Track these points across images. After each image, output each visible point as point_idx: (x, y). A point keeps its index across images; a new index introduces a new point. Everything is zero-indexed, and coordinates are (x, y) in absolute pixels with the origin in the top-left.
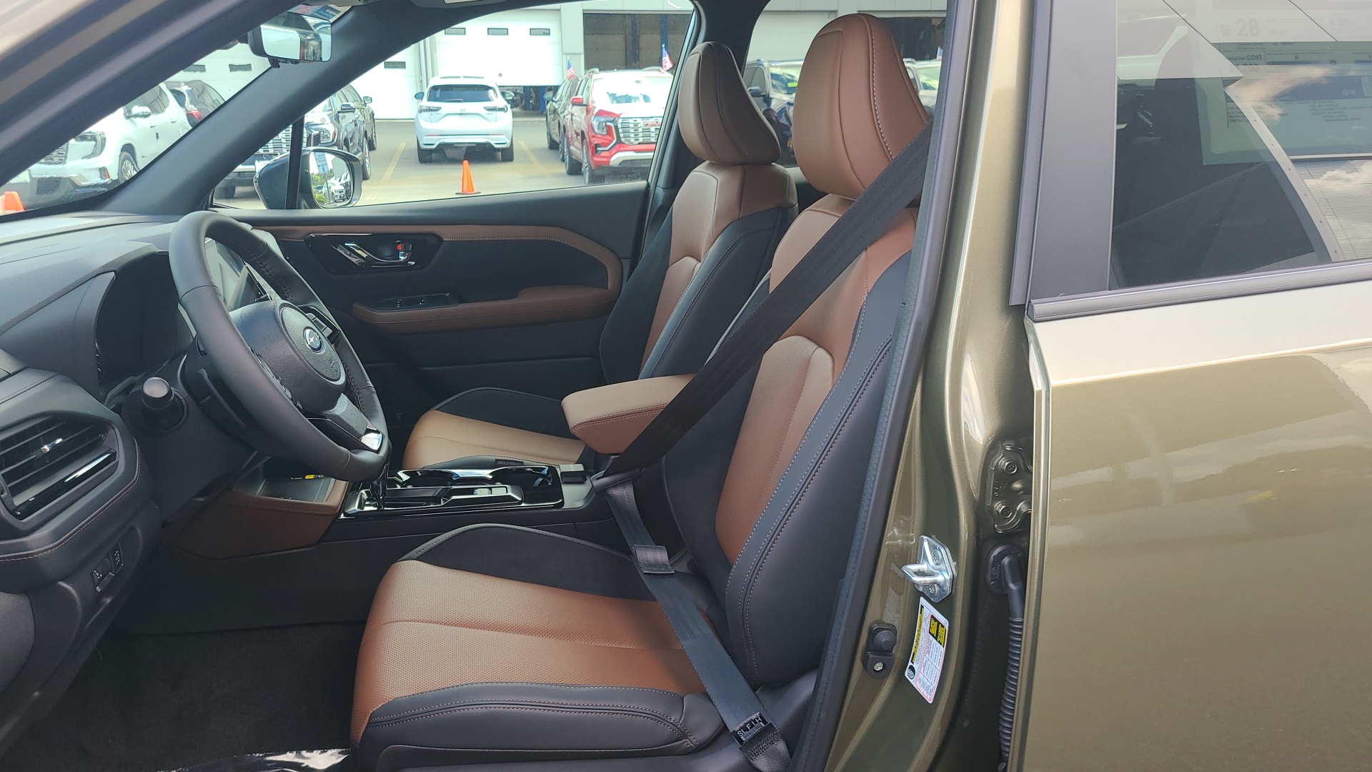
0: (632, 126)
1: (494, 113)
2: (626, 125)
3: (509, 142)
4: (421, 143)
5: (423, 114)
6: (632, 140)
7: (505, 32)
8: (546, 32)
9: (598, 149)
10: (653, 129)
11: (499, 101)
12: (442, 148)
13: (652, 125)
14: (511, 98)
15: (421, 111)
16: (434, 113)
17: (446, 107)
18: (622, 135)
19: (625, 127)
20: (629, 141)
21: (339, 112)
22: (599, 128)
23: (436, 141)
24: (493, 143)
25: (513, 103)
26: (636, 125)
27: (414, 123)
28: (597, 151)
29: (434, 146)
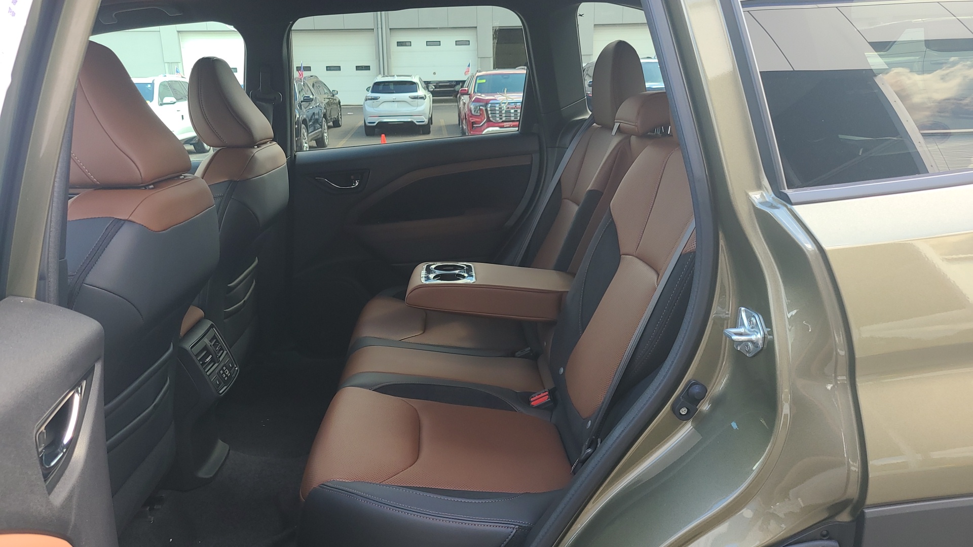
0: (497, 108)
1: (417, 100)
2: (493, 108)
3: (426, 121)
4: (366, 122)
5: (368, 101)
6: (498, 119)
7: (438, 43)
8: (467, 43)
9: (474, 125)
10: (512, 111)
11: (421, 92)
12: (381, 124)
13: (512, 108)
14: (432, 90)
15: (366, 100)
16: (375, 101)
17: (383, 97)
18: (490, 116)
19: (493, 110)
20: (495, 120)
21: (302, 102)
22: (475, 111)
23: (377, 120)
24: (415, 121)
25: (434, 93)
26: (500, 108)
27: (362, 108)
28: (473, 127)
29: (375, 124)
